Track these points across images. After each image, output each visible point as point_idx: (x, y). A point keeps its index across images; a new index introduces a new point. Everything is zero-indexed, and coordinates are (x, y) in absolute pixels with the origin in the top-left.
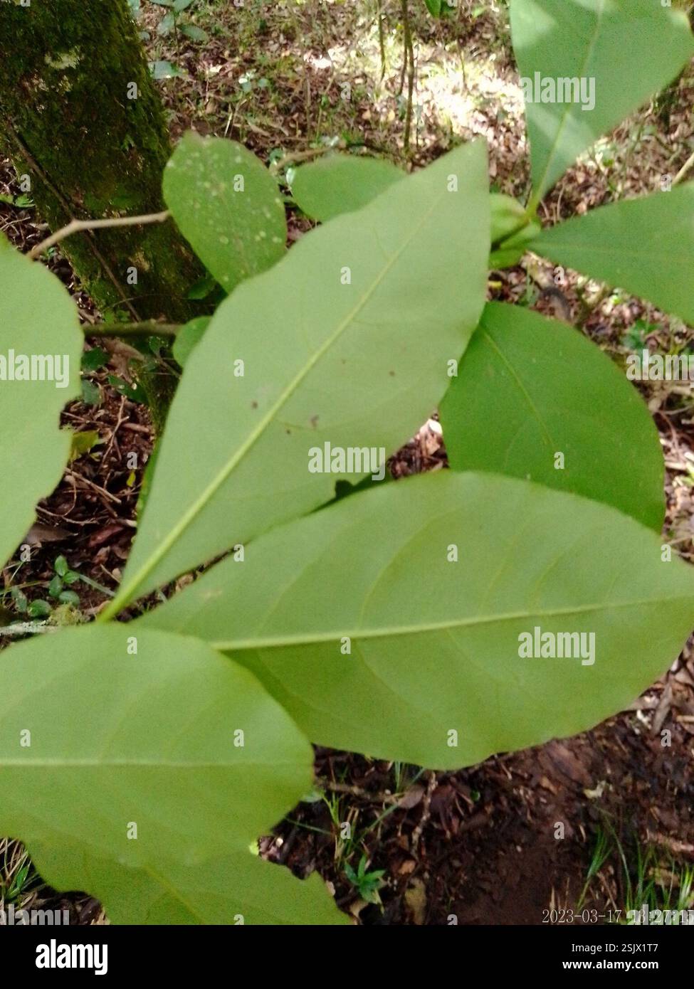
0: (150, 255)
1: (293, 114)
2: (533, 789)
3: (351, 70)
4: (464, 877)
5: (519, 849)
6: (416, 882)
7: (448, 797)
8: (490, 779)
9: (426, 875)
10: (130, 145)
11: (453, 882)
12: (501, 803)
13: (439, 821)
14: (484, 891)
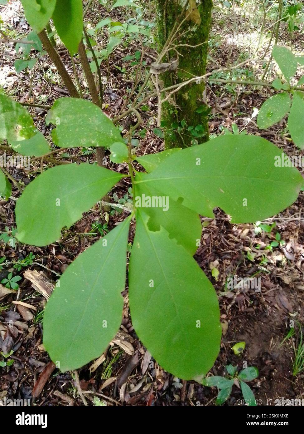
0: (190, 94)
1: (219, 58)
2: (271, 307)
3: (244, 45)
4: (241, 326)
5: (262, 323)
6: (225, 322)
7: (242, 299)
8: (258, 298)
9: (229, 321)
10: (199, 58)
11: (238, 326)
12: (259, 307)
13: (238, 305)
14: (247, 332)
